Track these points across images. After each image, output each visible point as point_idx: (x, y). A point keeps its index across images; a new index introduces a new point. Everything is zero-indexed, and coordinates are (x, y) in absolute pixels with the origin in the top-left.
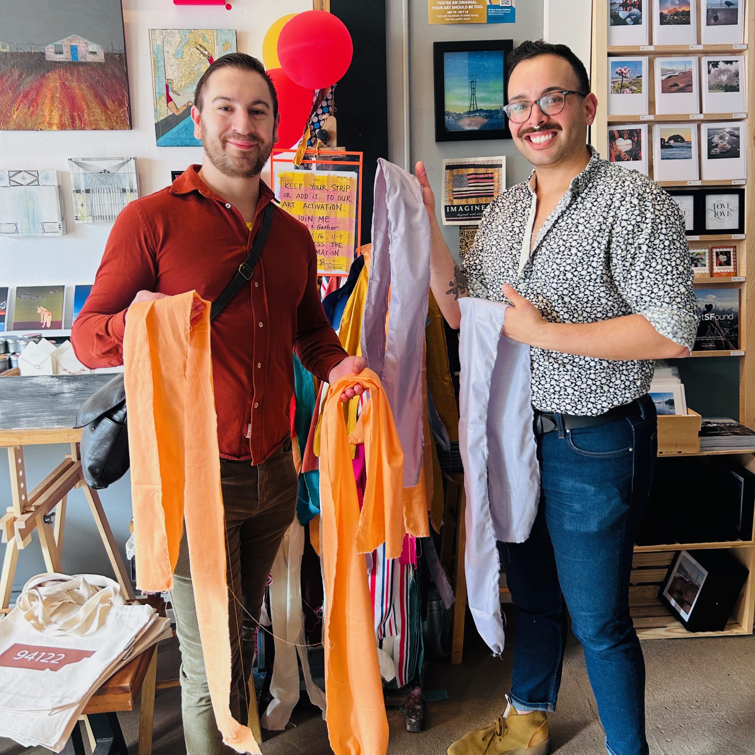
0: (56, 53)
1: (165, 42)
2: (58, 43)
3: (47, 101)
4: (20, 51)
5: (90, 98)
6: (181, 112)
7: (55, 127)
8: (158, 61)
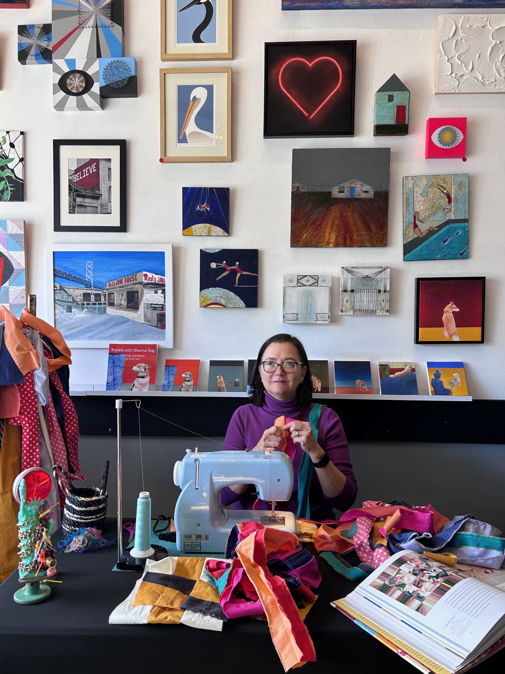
0: (340, 192)
1: (415, 185)
2: (341, 185)
3: (329, 227)
4: (314, 191)
5: (360, 223)
6: (424, 235)
7: (331, 245)
8: (409, 199)
